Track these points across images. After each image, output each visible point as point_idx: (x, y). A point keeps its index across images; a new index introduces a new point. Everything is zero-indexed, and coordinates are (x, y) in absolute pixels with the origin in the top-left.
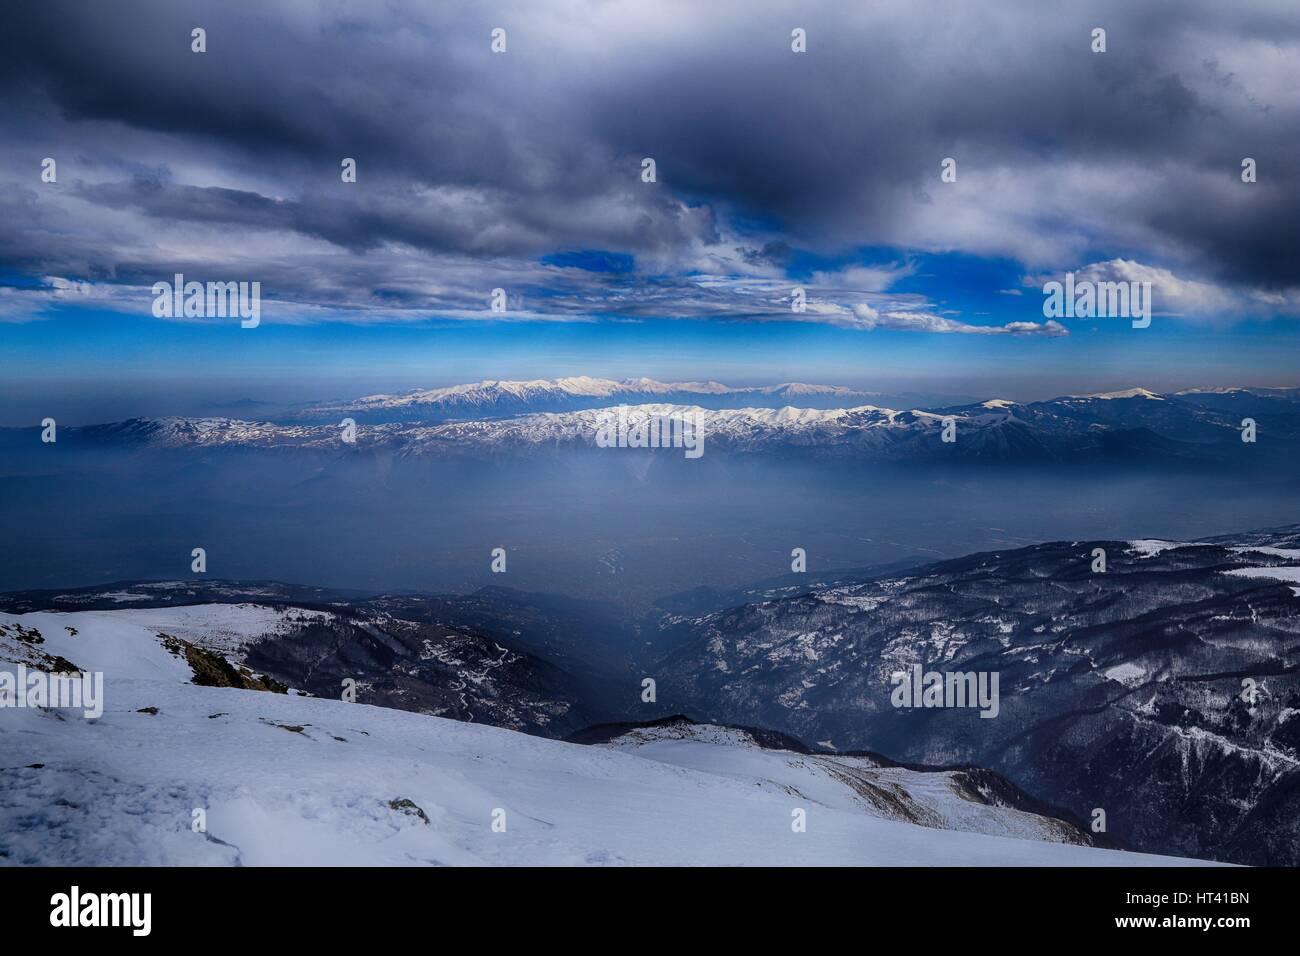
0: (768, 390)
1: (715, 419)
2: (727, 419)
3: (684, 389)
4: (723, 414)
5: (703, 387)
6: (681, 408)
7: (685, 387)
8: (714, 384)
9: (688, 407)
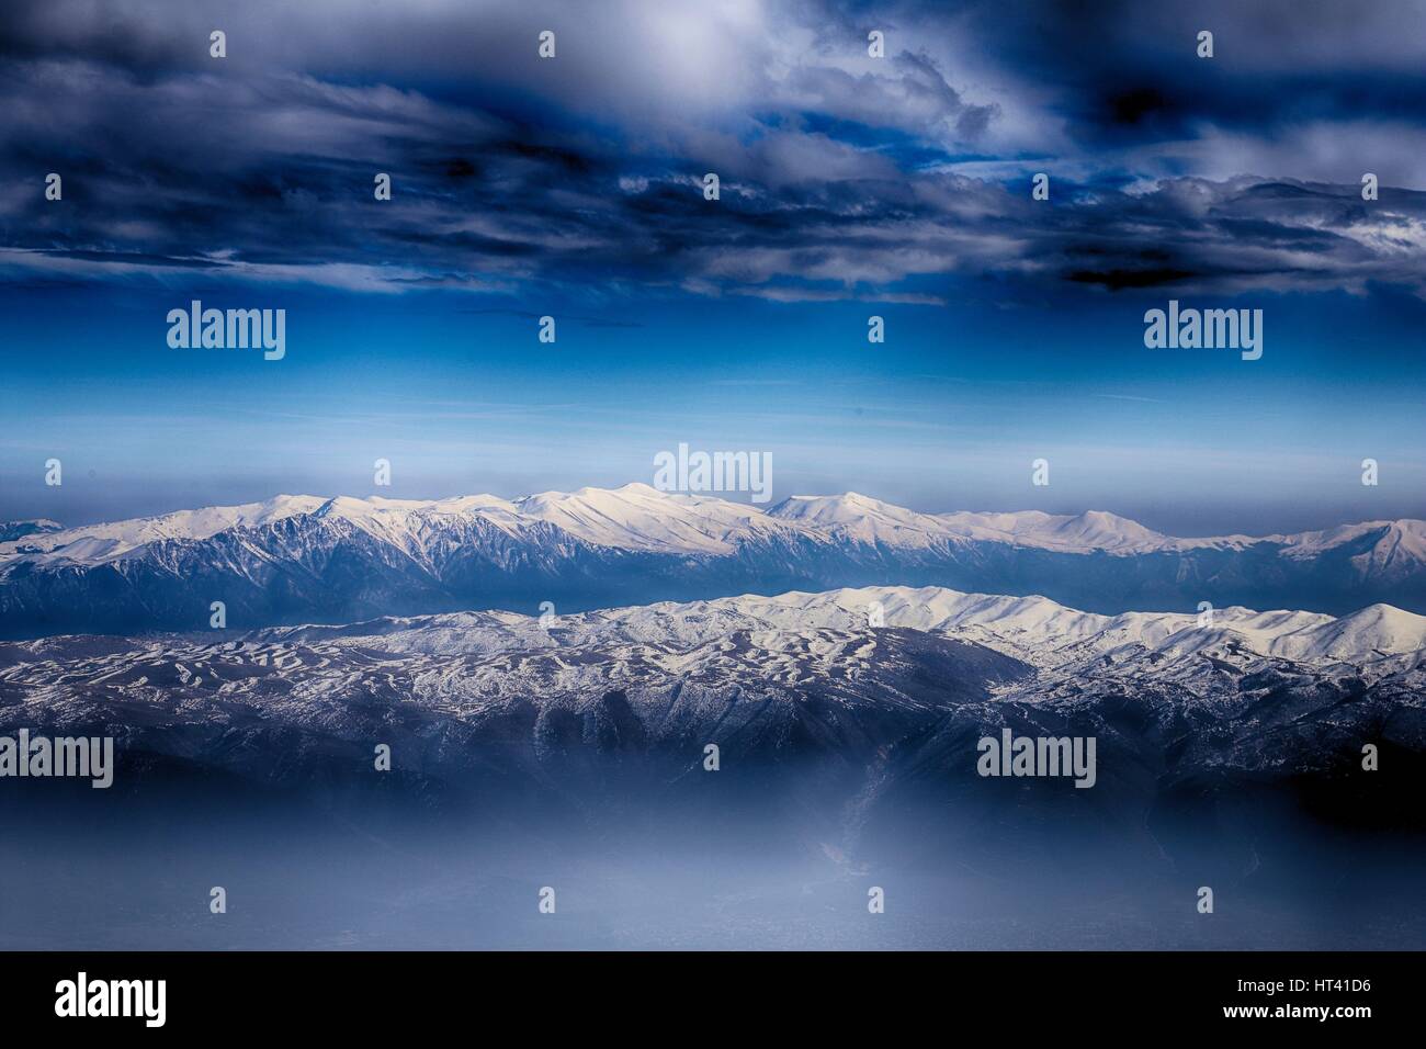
0: (1307, 545)
1: (1106, 645)
2: (1151, 647)
3: (996, 536)
4: (1139, 626)
5: (1063, 528)
6: (985, 606)
7: (998, 527)
8: (1103, 521)
9: (1011, 600)
